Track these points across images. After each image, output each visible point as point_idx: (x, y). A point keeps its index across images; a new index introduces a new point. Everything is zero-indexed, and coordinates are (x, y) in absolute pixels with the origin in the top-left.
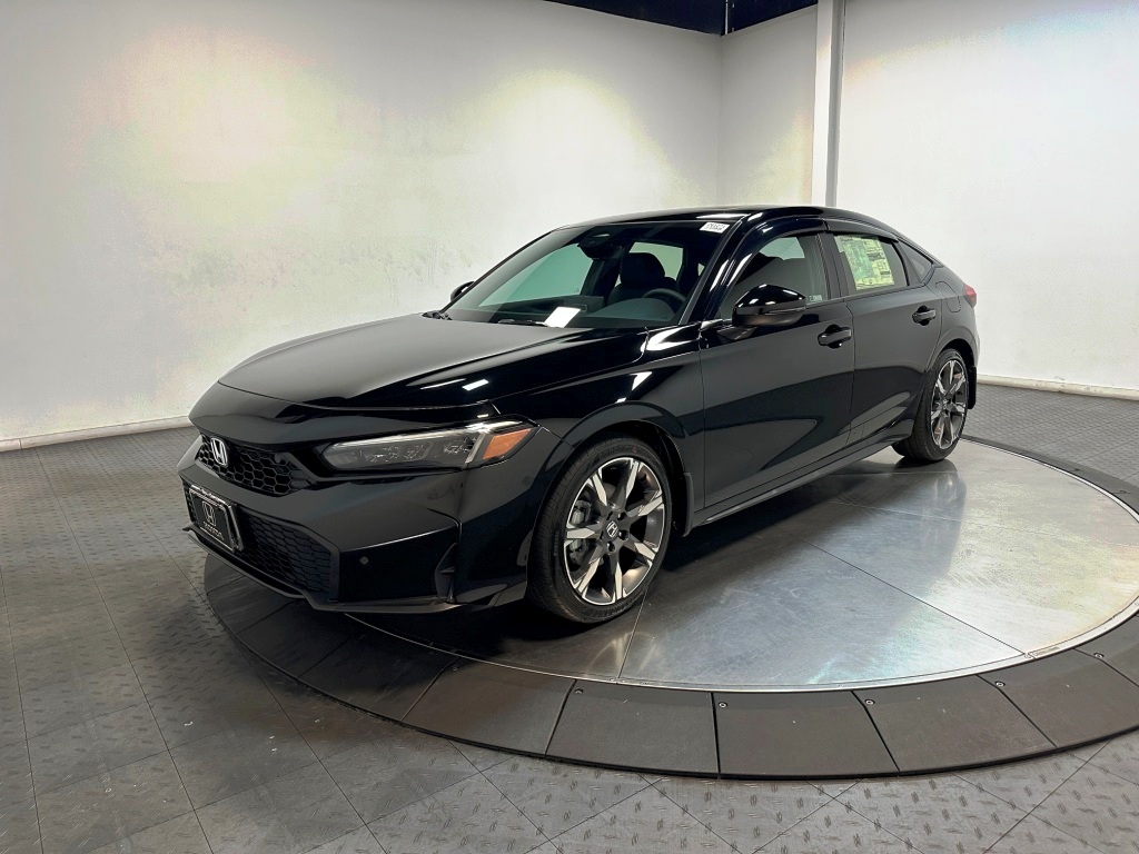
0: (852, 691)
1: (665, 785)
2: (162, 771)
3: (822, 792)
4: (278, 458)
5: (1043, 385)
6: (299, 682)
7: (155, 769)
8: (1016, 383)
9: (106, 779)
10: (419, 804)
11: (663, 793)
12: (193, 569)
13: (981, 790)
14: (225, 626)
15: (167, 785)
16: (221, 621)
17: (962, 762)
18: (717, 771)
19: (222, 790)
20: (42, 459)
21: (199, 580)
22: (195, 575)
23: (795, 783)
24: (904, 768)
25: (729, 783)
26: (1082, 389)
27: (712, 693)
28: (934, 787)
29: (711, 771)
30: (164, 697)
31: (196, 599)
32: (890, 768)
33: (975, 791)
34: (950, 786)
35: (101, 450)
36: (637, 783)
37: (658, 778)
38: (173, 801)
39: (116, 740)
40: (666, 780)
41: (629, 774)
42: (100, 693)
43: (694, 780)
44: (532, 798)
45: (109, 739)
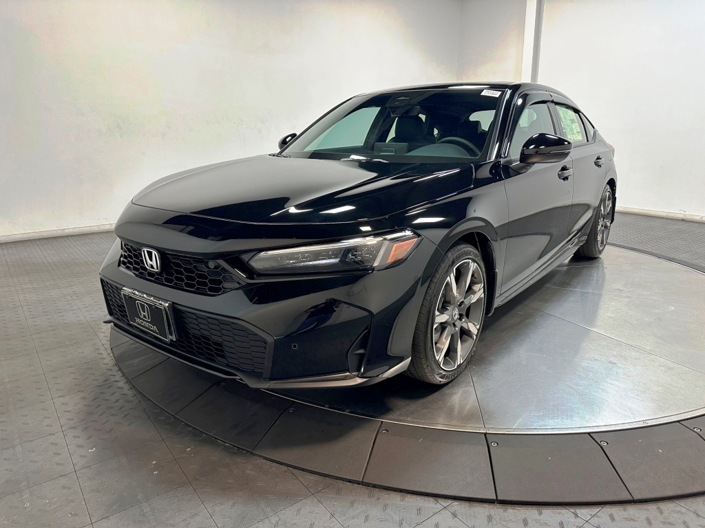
0: (589, 433)
1: (455, 508)
2: (69, 488)
3: (576, 516)
4: (212, 264)
5: (672, 215)
6: (175, 418)
7: (64, 487)
8: (652, 213)
9: (26, 495)
10: (266, 521)
11: (454, 515)
13: (698, 515)
14: (123, 372)
15: (73, 501)
16: (120, 370)
17: (679, 492)
18: (495, 498)
19: (115, 507)
20: (5, 251)
23: (555, 507)
24: (637, 497)
25: (505, 507)
26: (698, 218)
27: (485, 434)
28: (661, 513)
29: (490, 498)
30: (75, 428)
31: (103, 352)
32: (627, 497)
33: (694, 516)
34: (674, 511)
35: (45, 246)
36: (434, 506)
37: (450, 502)
38: (76, 515)
39: (36, 462)
40: (456, 503)
41: (427, 498)
42: (28, 424)
43: (477, 504)
44: (354, 518)
45: (31, 461)
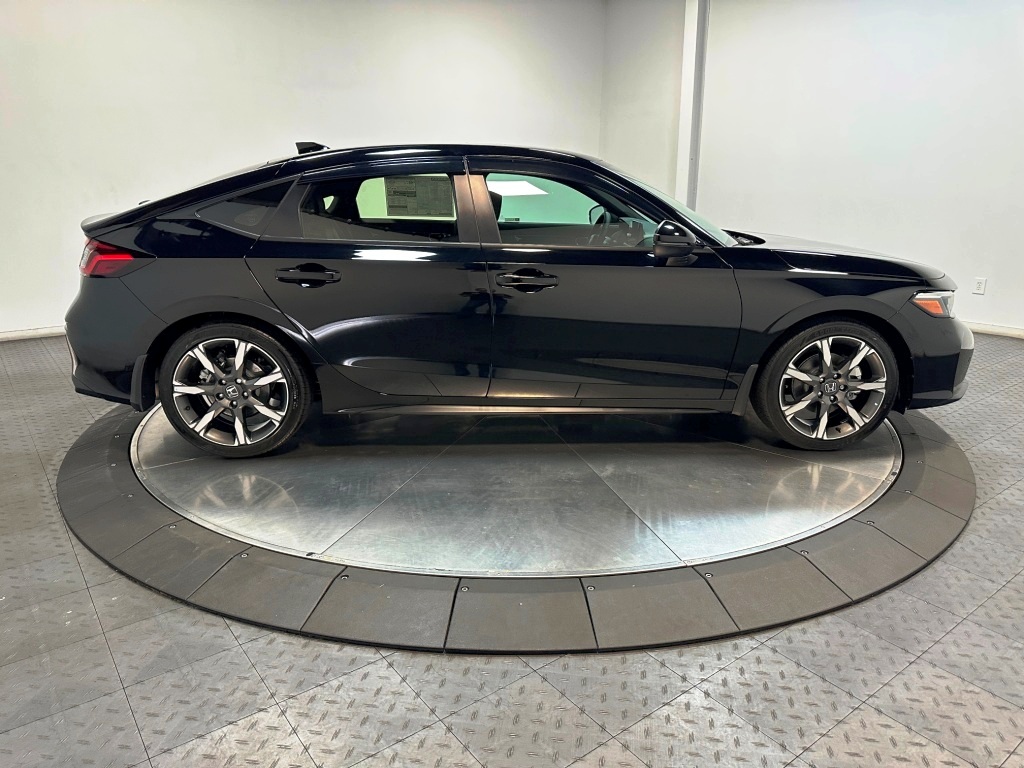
12: (53, 462)
18: (442, 646)
21: (54, 472)
22: (52, 467)
29: (438, 646)
36: (372, 656)
37: (392, 652)
40: (398, 654)
